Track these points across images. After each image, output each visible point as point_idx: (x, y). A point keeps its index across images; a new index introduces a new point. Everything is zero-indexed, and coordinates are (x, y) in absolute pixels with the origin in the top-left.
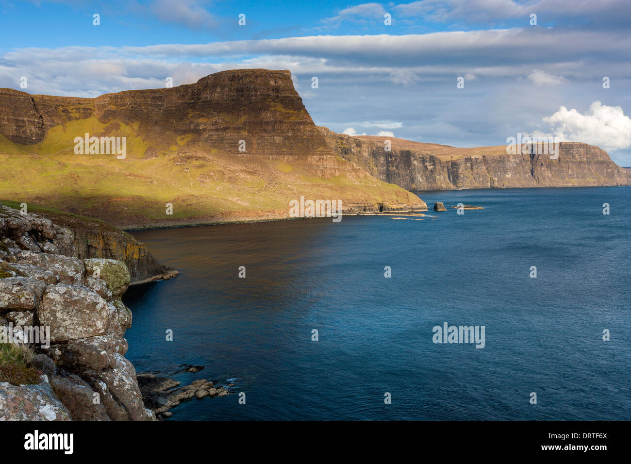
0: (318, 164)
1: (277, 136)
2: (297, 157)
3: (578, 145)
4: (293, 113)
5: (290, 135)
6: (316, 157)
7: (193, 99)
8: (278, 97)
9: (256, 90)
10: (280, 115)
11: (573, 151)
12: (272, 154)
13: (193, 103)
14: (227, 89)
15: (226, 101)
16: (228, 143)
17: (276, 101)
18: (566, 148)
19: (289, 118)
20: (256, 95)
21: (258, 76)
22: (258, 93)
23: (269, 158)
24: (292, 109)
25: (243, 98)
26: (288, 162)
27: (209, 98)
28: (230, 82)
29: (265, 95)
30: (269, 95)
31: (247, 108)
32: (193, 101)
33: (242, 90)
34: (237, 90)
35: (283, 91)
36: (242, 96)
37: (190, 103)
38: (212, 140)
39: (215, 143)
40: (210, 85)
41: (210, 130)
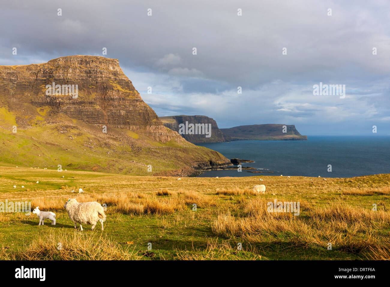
0: (155, 132)
1: (122, 110)
2: (138, 126)
3: (204, 117)
4: (130, 93)
5: (131, 109)
6: (153, 127)
7: (45, 77)
8: (116, 79)
9: (101, 73)
10: (122, 94)
11: (202, 121)
12: (120, 124)
13: (45, 80)
14: (78, 71)
15: (77, 80)
16: (86, 115)
17: (115, 82)
18: (198, 119)
19: (128, 96)
20: (102, 77)
21: (101, 62)
22: (103, 76)
23: (118, 127)
24: (127, 89)
25: (90, 79)
26: (133, 131)
27: (62, 77)
28: (79, 65)
29: (108, 77)
30: (110, 78)
31: (94, 87)
32: (45, 78)
33: (90, 72)
34: (86, 72)
35: (120, 75)
36: (90, 77)
37: (43, 80)
38: (71, 112)
39: (74, 114)
40: (62, 66)
41: (67, 104)
